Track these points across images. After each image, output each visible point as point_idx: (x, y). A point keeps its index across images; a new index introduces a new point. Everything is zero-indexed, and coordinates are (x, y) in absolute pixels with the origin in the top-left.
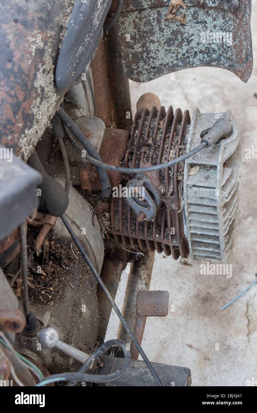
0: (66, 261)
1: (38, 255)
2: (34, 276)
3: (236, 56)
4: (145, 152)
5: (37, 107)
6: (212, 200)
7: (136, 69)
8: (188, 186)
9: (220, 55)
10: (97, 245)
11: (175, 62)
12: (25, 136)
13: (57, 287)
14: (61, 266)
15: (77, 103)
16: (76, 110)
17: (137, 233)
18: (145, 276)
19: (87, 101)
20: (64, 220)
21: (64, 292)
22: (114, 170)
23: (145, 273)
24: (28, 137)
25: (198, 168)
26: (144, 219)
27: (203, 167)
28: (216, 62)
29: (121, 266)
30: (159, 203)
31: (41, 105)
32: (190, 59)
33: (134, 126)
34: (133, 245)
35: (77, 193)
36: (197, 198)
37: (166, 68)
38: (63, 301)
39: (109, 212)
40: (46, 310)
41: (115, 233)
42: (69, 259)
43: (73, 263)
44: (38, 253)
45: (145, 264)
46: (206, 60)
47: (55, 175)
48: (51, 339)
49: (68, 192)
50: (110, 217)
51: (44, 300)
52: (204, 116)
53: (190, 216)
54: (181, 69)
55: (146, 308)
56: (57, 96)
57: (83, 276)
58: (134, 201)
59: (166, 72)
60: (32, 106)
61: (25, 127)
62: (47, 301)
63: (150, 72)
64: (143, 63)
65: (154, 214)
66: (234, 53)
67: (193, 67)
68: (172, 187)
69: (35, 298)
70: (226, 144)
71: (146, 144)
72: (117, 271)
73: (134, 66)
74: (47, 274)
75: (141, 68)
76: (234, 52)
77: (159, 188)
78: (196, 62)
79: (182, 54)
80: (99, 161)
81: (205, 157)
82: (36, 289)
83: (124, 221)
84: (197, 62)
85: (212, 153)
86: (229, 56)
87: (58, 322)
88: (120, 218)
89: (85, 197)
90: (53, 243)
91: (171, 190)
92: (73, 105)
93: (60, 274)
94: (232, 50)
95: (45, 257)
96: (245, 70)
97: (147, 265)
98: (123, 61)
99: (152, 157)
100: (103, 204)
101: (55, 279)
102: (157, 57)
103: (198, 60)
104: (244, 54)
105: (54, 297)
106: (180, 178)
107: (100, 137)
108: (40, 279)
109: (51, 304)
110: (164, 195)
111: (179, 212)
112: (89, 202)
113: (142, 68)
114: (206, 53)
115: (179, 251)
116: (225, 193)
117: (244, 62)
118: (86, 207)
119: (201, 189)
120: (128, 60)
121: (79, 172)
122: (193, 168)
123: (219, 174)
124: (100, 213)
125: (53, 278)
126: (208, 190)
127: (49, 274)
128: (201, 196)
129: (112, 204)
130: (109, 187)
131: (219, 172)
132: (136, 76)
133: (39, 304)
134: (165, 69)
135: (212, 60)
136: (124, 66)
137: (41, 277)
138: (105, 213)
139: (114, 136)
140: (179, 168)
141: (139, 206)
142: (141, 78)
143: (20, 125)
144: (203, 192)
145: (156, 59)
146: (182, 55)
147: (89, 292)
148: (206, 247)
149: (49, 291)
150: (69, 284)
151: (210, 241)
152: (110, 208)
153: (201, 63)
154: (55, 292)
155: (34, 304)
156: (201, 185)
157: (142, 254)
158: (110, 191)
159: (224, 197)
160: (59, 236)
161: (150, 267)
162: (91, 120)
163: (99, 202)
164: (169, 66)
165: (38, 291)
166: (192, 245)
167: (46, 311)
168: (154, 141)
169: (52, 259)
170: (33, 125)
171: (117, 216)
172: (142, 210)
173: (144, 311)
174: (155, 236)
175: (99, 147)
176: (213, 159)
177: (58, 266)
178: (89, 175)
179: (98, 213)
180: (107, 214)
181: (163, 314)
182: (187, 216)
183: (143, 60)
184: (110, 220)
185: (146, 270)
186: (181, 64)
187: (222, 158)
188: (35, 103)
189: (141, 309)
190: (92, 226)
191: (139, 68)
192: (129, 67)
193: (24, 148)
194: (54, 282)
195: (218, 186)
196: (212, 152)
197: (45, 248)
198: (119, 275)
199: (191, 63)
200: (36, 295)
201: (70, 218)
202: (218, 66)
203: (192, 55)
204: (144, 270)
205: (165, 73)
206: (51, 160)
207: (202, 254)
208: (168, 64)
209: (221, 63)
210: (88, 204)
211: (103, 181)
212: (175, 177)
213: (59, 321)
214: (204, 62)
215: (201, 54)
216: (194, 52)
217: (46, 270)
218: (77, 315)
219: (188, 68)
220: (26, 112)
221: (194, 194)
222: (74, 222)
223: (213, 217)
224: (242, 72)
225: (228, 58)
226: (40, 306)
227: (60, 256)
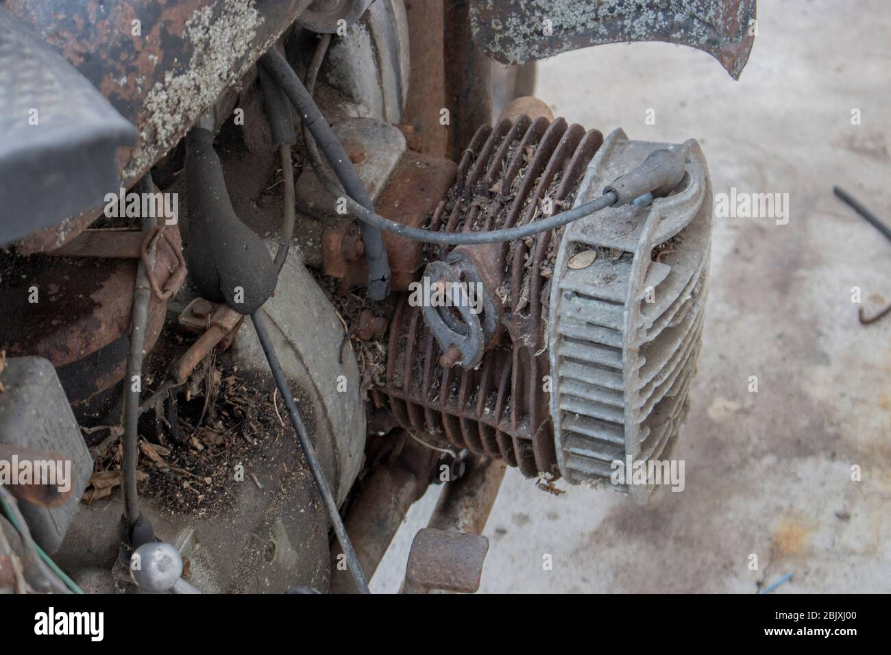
0: (254, 427)
1: (189, 398)
2: (175, 448)
3: (724, 19)
4: (479, 208)
5: (203, 28)
6: (615, 331)
7: (500, 32)
8: (563, 294)
9: (693, 16)
10: (343, 410)
11: (591, 25)
12: (165, 89)
13: (221, 480)
14: (241, 435)
15: (354, 91)
16: (349, 106)
17: (442, 398)
18: (466, 522)
19: (379, 92)
20: (259, 324)
21: (235, 492)
22: (396, 231)
23: (469, 516)
24: (171, 91)
25: (591, 255)
26: (457, 363)
27: (605, 252)
28: (682, 31)
29: (410, 486)
30: (492, 326)
31: (215, 27)
32: (626, 22)
33: (470, 152)
34: (433, 428)
35: (312, 282)
36: (581, 325)
37: (570, 38)
38: (229, 513)
39: (386, 343)
40: (184, 525)
41: (393, 394)
42: (264, 422)
43: (271, 434)
44: (189, 393)
45: (472, 494)
46: (661, 26)
47: (267, 234)
48: (161, 568)
49: (282, 266)
50: (386, 355)
51: (186, 501)
52: (631, 146)
53: (562, 367)
54: (602, 43)
55: (429, 568)
56: (259, 16)
57: (294, 470)
58: (440, 319)
59: (568, 46)
60: (188, 23)
61: (165, 66)
62: (193, 506)
63: (531, 41)
64: (519, 20)
65: (478, 352)
66: (720, 11)
67: (631, 40)
68: (526, 291)
69: (166, 493)
70: (664, 209)
71: (487, 193)
72: (398, 495)
73: (497, 24)
74: (206, 447)
75: (511, 30)
76: (722, 9)
77: (497, 290)
78: (636, 29)
79: (608, 6)
80: (363, 208)
81: (612, 231)
82: (173, 476)
83: (418, 369)
84: (640, 29)
85: (629, 225)
86: (710, 19)
87: (209, 558)
88: (408, 358)
89: (333, 298)
90: (231, 380)
91: (524, 299)
92: (344, 93)
93: (235, 453)
94: (718, 5)
95: (208, 408)
96: (739, 50)
97: (476, 497)
98: (471, 9)
99: (493, 219)
100: (372, 321)
101: (222, 461)
102: (551, 8)
103: (642, 25)
104: (741, 12)
105: (211, 499)
106: (546, 272)
107: (387, 165)
108: (187, 455)
109: (200, 514)
110: (508, 309)
111: (537, 355)
112: (341, 310)
113: (515, 30)
114: (663, 10)
115: (533, 454)
116: (646, 318)
117: (739, 32)
118: (328, 318)
119: (593, 303)
120: (482, 8)
121: (323, 233)
122: (580, 254)
123: (635, 273)
124: (363, 340)
125: (217, 458)
126: (607, 307)
127: (210, 448)
128: (589, 318)
129: (394, 325)
130: (386, 277)
131: (636, 266)
132: (498, 48)
133: (172, 509)
134: (566, 39)
135: (674, 27)
136: (474, 20)
137: (191, 451)
138: (377, 342)
139: (421, 169)
140: (549, 250)
141: (449, 330)
142: (509, 54)
143: (155, 59)
144: (595, 310)
145: (547, 12)
146: (609, 9)
147: (302, 511)
148: (595, 450)
149: (200, 484)
150: (251, 477)
151: (604, 436)
152: (387, 334)
153: (649, 31)
154: (215, 488)
155: (160, 508)
156: (592, 293)
157: (450, 452)
158: (385, 286)
159: (642, 327)
160: (248, 367)
161: (483, 504)
162: (376, 129)
163: (365, 315)
164: (577, 34)
165: (175, 479)
166: (564, 441)
167: (184, 527)
168: (508, 186)
169: (224, 416)
170: (189, 69)
171: (402, 354)
172: (454, 340)
173: (423, 574)
174: (482, 411)
175: (379, 185)
176: (629, 236)
177: (236, 433)
178: (343, 242)
179: (358, 340)
180: (380, 347)
181: (467, 587)
182: (553, 365)
183: (519, 11)
184: (385, 362)
185: (472, 509)
186: (603, 30)
187: (649, 237)
188: (199, 18)
189: (419, 567)
190: (336, 364)
191: (508, 29)
192: (484, 24)
193: (157, 115)
194: (218, 467)
195: (628, 299)
196: (630, 222)
197: (209, 387)
198: (401, 507)
199: (626, 30)
200: (168, 488)
201: (283, 333)
202: (684, 41)
203: (630, 12)
204: (467, 508)
205: (565, 47)
206: (264, 201)
207: (586, 468)
208: (574, 28)
209: (692, 34)
210: (337, 313)
211: (373, 259)
212: (535, 268)
213: (213, 556)
214: (655, 30)
215: (651, 12)
216: (637, 4)
217: (204, 439)
218: (258, 553)
219: (619, 41)
220: (171, 31)
221: (574, 312)
222: (289, 343)
223: (614, 376)
224: (732, 56)
225: (708, 23)
226: (173, 513)
227: (244, 413)
